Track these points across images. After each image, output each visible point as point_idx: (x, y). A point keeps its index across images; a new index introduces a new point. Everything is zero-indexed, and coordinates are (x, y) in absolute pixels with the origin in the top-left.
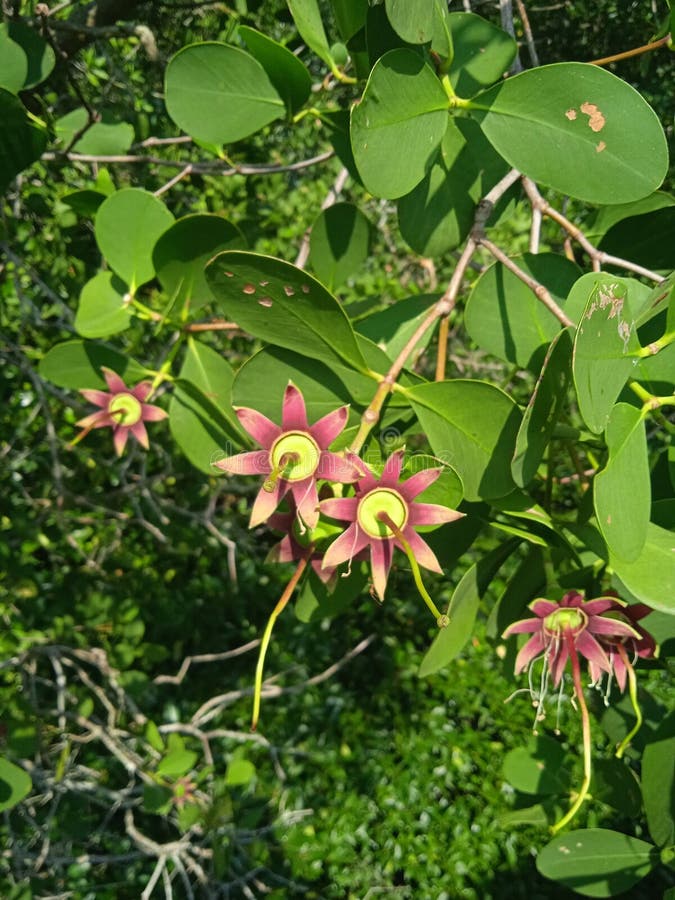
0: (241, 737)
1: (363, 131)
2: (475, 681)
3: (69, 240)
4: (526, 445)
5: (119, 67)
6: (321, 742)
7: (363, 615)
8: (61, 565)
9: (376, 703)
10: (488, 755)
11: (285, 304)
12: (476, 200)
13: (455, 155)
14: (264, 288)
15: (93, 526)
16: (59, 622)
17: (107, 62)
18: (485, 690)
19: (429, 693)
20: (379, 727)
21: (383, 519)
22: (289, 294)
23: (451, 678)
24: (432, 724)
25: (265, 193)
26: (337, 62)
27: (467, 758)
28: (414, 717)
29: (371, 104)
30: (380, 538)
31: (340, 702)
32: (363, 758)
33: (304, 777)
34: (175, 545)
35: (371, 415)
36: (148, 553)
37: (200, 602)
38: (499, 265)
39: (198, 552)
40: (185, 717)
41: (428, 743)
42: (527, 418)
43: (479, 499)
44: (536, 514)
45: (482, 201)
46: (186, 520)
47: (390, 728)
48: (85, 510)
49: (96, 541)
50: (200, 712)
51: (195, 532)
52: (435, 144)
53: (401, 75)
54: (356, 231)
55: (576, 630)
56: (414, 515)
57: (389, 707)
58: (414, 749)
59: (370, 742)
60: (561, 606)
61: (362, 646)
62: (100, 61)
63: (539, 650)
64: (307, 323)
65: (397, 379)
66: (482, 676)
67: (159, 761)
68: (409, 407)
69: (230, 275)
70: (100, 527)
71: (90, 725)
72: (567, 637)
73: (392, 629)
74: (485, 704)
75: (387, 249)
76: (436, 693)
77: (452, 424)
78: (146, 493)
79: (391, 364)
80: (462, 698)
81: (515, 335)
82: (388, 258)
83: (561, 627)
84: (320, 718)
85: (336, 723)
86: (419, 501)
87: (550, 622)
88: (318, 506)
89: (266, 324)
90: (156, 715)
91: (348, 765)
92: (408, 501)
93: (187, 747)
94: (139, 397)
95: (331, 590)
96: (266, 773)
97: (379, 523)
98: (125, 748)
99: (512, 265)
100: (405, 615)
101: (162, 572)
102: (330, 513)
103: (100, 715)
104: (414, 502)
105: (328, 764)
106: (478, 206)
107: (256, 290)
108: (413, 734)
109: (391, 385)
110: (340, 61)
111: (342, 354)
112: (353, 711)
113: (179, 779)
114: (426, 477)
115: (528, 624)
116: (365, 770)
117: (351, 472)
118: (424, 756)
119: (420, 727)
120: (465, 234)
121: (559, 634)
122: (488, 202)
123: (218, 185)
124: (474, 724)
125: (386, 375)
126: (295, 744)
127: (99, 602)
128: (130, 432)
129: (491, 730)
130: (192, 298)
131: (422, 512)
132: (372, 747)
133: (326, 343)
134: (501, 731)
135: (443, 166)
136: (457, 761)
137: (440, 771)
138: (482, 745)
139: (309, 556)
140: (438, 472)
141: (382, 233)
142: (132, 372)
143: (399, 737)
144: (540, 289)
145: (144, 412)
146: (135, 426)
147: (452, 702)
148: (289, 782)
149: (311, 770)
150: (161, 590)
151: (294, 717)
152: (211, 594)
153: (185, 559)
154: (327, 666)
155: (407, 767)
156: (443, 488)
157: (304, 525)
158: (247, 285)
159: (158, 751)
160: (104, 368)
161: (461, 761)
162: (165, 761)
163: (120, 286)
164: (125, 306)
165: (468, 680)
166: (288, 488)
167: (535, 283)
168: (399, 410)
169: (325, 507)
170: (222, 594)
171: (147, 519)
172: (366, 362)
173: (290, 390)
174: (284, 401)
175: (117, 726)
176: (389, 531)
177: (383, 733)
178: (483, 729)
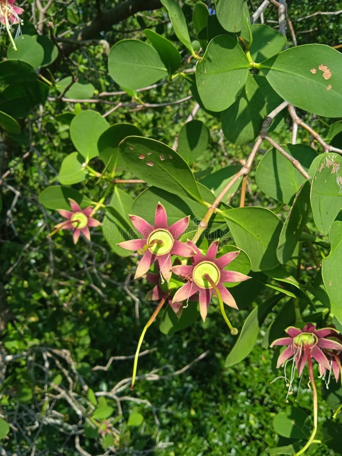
0: (139, 401)
1: (203, 75)
2: (262, 379)
3: (64, 145)
4: (285, 241)
5: (94, 64)
6: (180, 407)
7: (204, 341)
8: (52, 306)
9: (210, 388)
10: (268, 419)
11: (160, 165)
12: (263, 117)
13: (253, 93)
14: (149, 156)
15: (69, 288)
16: (47, 335)
17: (89, 61)
18: (267, 385)
19: (238, 384)
20: (211, 401)
21: (207, 278)
22: (162, 160)
23: (250, 377)
24: (239, 401)
25: (162, 125)
26: (195, 50)
27: (257, 420)
28: (230, 397)
29: (207, 62)
30: (204, 288)
31: (191, 386)
32: (201, 417)
33: (170, 425)
34: (109, 299)
35: (204, 224)
36: (96, 302)
37: (121, 329)
38: (274, 149)
39: (121, 303)
40: (109, 389)
41: (237, 411)
42: (285, 225)
43: (260, 270)
44: (291, 280)
45: (266, 118)
46: (115, 286)
47: (217, 402)
48: (66, 279)
49: (70, 295)
50: (117, 386)
51: (120, 293)
52: (241, 86)
53: (223, 49)
54: (202, 135)
55: (311, 346)
56: (223, 277)
57: (216, 391)
58: (229, 414)
59: (206, 409)
60: (303, 332)
61: (203, 356)
62: (85, 61)
63: (291, 355)
64: (171, 175)
65: (219, 207)
66: (266, 377)
67: (94, 411)
68: (225, 222)
69: (132, 149)
70: (73, 288)
71: (60, 390)
72: (306, 349)
73: (219, 349)
74: (267, 392)
75: (223, 154)
76: (241, 385)
77: (246, 230)
78: (95, 271)
79: (215, 199)
80: (255, 388)
81: (282, 187)
82: (223, 158)
83: (303, 343)
84: (180, 394)
85: (189, 397)
86: (226, 269)
87: (297, 340)
88: (171, 269)
89: (150, 175)
90: (95, 387)
91: (194, 420)
92: (221, 269)
93: (109, 404)
94: (87, 215)
95: (179, 317)
96: (150, 422)
97: (204, 280)
98: (77, 403)
99: (281, 149)
100: (226, 342)
101: (102, 313)
102: (178, 273)
103: (65, 385)
104: (224, 269)
105: (183, 419)
106: (264, 120)
107: (145, 157)
108: (229, 406)
109: (215, 209)
110: (196, 49)
111: (189, 192)
112: (197, 391)
113: (104, 420)
114: (230, 256)
115: (285, 340)
116: (202, 423)
117: (189, 251)
118: (234, 418)
119: (232, 402)
120: (257, 134)
121: (301, 347)
122: (269, 117)
123: (139, 121)
124: (261, 402)
125: (212, 204)
126: (166, 408)
127: (68, 326)
128: (81, 232)
129: (270, 406)
130: (117, 166)
131: (228, 275)
132: (206, 411)
133: (180, 185)
134: (276, 407)
135: (246, 99)
136: (252, 422)
137: (242, 426)
138: (265, 414)
139: (167, 297)
140: (237, 253)
141: (220, 146)
142: (85, 203)
143: (221, 407)
144: (295, 161)
145: (89, 222)
146: (84, 229)
147: (250, 390)
148: (162, 427)
149: (174, 421)
150: (101, 321)
151: (167, 392)
152: (126, 325)
153: (114, 307)
154: (184, 366)
155: (225, 423)
156: (240, 263)
157: (164, 278)
158: (141, 155)
159: (94, 405)
160: (69, 199)
161: (254, 422)
162: (97, 411)
163: (81, 159)
164: (83, 169)
165: (259, 379)
166: (156, 258)
167: (293, 158)
168: (219, 224)
169: (175, 269)
170: (132, 326)
171: (95, 284)
172: (202, 197)
173: (159, 207)
174: (156, 213)
175: (74, 391)
176: (209, 284)
177: (213, 404)
178: (266, 405)
